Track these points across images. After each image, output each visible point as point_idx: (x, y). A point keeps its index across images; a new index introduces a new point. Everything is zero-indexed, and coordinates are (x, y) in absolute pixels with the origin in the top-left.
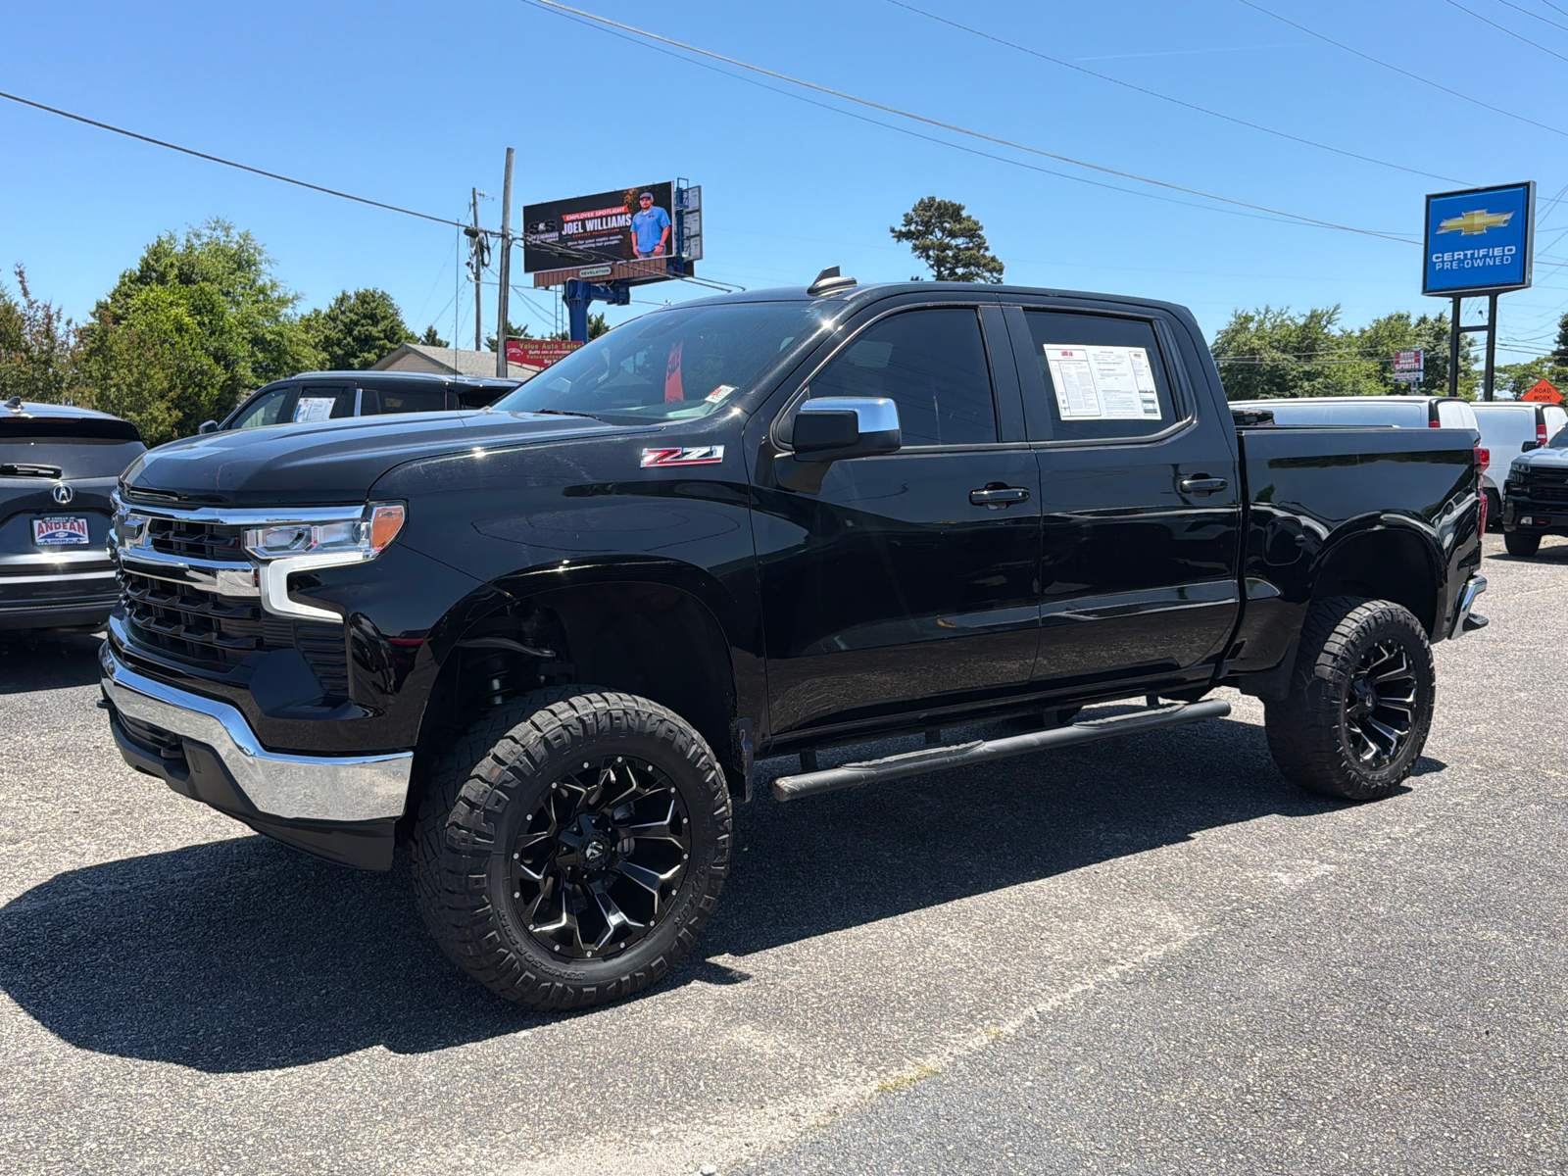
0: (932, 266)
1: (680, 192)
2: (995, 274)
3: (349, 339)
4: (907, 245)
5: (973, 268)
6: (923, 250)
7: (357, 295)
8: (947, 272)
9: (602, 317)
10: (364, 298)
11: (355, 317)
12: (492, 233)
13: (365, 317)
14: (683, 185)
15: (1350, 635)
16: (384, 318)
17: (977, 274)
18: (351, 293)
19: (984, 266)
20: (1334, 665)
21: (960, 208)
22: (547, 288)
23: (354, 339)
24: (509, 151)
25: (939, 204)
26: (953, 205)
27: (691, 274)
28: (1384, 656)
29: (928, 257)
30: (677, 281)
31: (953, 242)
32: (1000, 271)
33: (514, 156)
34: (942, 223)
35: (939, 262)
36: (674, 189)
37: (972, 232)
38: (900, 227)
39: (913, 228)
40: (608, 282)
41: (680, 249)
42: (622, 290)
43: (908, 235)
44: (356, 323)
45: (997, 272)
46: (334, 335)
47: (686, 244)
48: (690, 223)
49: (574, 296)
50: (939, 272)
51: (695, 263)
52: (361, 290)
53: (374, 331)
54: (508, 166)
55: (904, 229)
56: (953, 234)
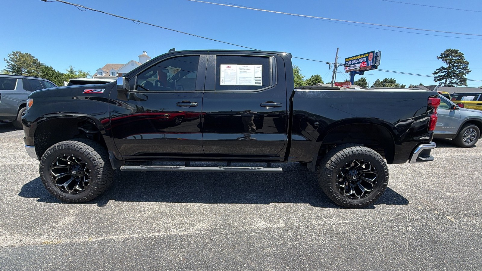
0: (447, 64)
1: (376, 52)
2: (466, 65)
3: (312, 83)
4: (441, 60)
5: (460, 64)
6: (446, 61)
7: (315, 75)
8: (452, 65)
9: (365, 78)
10: (316, 76)
11: (314, 79)
12: (332, 63)
13: (316, 79)
14: (377, 51)
15: (339, 156)
16: (319, 79)
17: (461, 65)
18: (314, 75)
19: (463, 63)
20: (331, 164)
21: (458, 51)
22: (348, 73)
23: (313, 83)
24: (338, 48)
25: (451, 50)
26: (455, 50)
27: (377, 68)
28: (359, 165)
29: (447, 62)
30: (373, 70)
31: (455, 58)
32: (468, 64)
33: (339, 49)
34: (452, 54)
35: (450, 63)
36: (375, 52)
37: (461, 56)
38: (439, 56)
39: (443, 56)
40: (359, 71)
41: (375, 63)
42: (363, 72)
43: (442, 58)
44: (314, 80)
45: (467, 64)
46: (310, 82)
47: (377, 62)
48: (378, 59)
49: (352, 74)
50: (449, 65)
51: (378, 66)
52: (316, 75)
53: (317, 82)
54: (337, 51)
55: (441, 56)
56: (454, 57)
